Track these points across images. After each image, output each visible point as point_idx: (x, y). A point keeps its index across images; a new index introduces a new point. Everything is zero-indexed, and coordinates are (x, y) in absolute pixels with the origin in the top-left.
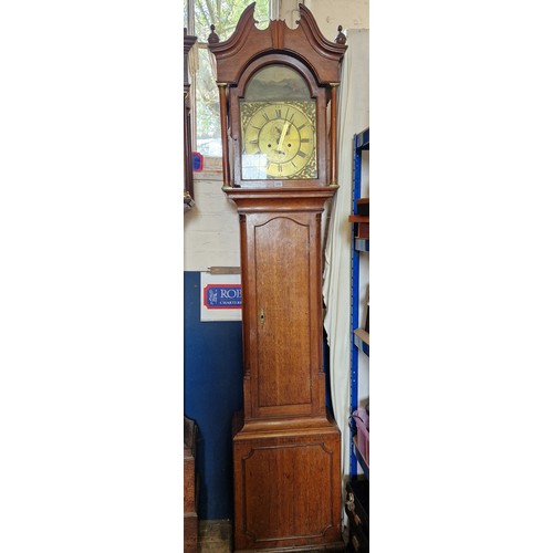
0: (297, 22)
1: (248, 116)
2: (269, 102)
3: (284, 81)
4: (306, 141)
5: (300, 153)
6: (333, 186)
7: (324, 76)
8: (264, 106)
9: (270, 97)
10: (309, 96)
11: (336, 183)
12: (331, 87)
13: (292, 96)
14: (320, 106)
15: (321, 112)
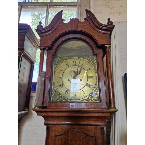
0: (85, 19)
1: (57, 65)
2: (70, 57)
3: (78, 47)
4: (91, 77)
5: (87, 85)
6: (112, 109)
7: (100, 42)
8: (66, 59)
9: (70, 55)
10: (92, 54)
11: (115, 107)
12: (106, 47)
13: (82, 54)
14: (99, 58)
15: (100, 61)
